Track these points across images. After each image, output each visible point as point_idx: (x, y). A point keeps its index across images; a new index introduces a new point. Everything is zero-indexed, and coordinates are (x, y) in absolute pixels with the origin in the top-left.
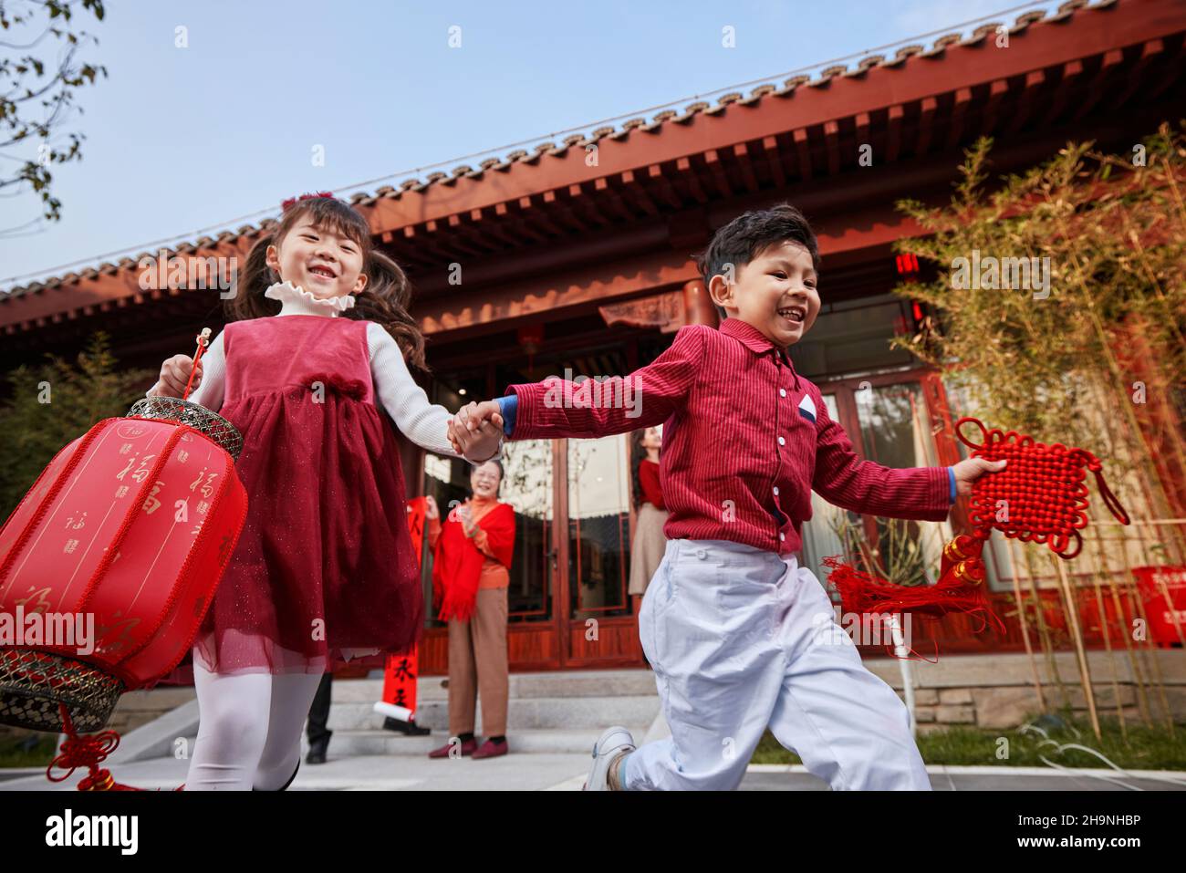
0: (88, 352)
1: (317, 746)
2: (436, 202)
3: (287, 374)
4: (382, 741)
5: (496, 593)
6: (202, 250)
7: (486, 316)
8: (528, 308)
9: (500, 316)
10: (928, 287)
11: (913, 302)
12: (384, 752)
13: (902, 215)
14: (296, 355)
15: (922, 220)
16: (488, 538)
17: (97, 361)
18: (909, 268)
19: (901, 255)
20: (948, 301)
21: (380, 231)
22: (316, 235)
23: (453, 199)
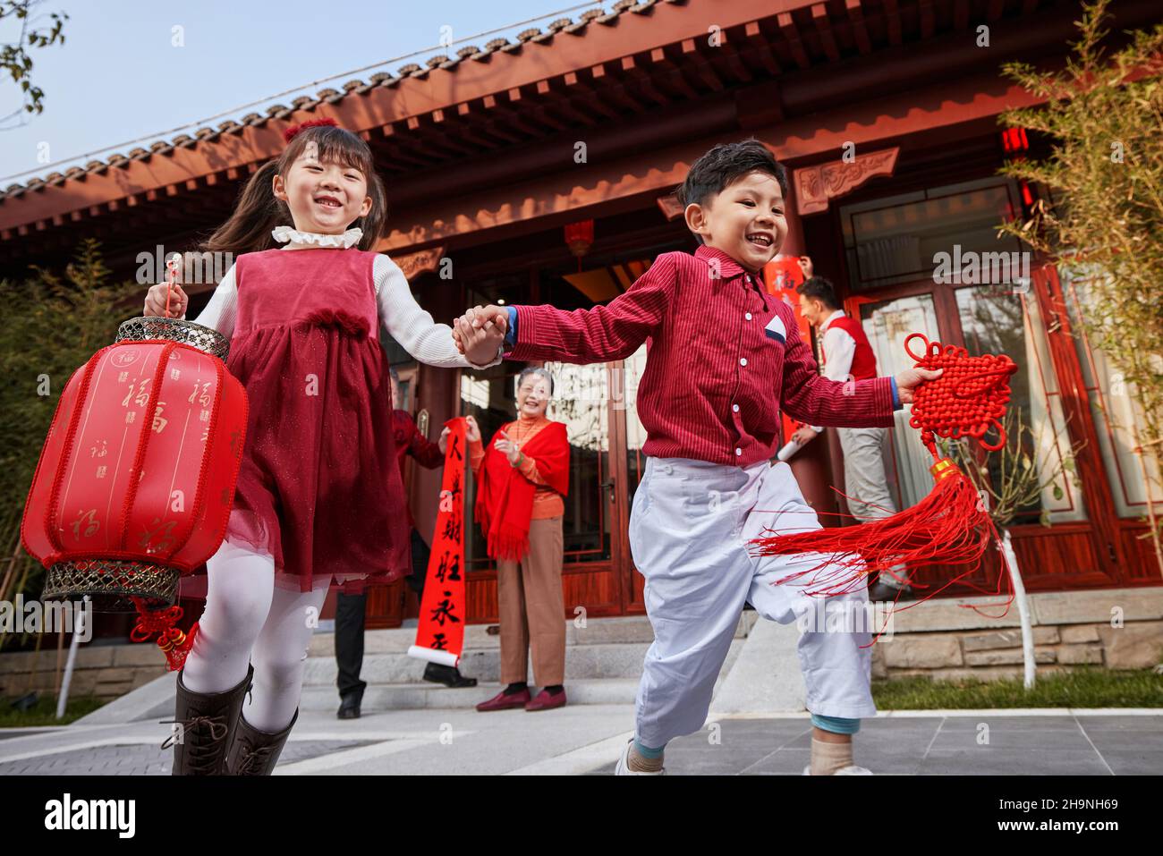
0: (75, 262)
1: (349, 699)
2: (467, 82)
3: (295, 307)
4: (422, 694)
5: (550, 524)
6: (203, 144)
7: (527, 212)
8: (576, 201)
9: (542, 212)
10: (1040, 164)
11: (1022, 183)
12: (426, 706)
13: (1010, 81)
14: (304, 289)
15: (1032, 86)
16: (537, 466)
17: (88, 273)
18: (1016, 144)
19: (1007, 129)
20: (1064, 181)
21: (406, 116)
22: (320, 166)
23: (488, 77)
